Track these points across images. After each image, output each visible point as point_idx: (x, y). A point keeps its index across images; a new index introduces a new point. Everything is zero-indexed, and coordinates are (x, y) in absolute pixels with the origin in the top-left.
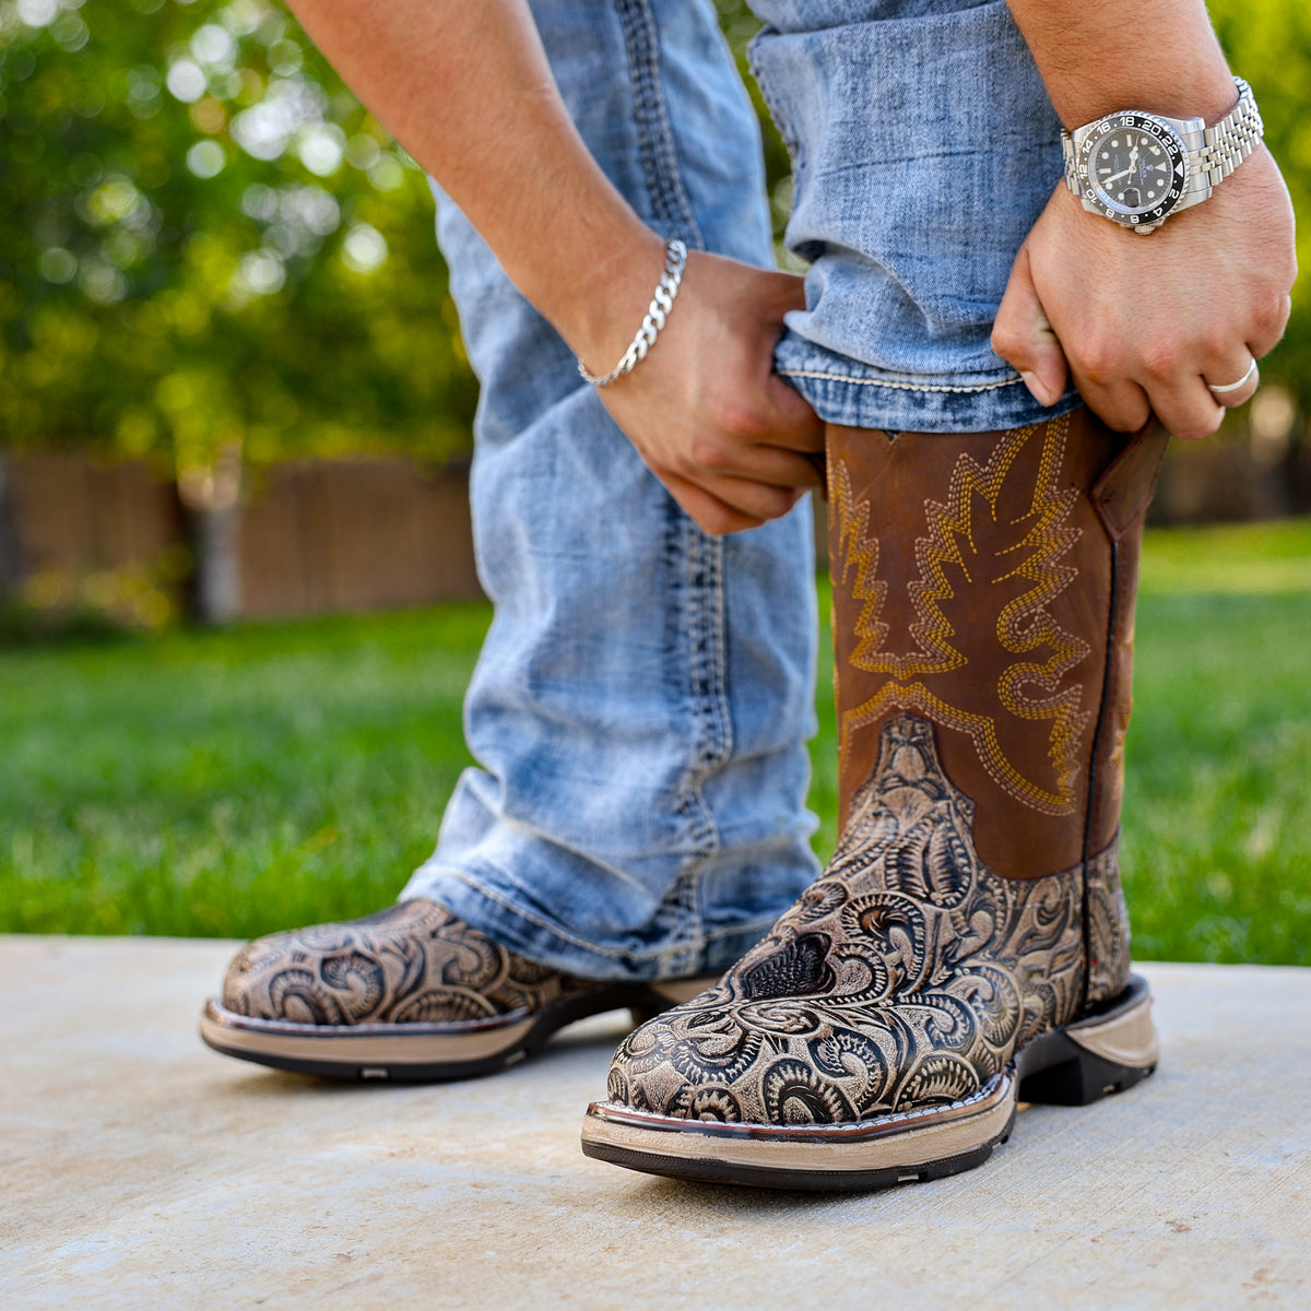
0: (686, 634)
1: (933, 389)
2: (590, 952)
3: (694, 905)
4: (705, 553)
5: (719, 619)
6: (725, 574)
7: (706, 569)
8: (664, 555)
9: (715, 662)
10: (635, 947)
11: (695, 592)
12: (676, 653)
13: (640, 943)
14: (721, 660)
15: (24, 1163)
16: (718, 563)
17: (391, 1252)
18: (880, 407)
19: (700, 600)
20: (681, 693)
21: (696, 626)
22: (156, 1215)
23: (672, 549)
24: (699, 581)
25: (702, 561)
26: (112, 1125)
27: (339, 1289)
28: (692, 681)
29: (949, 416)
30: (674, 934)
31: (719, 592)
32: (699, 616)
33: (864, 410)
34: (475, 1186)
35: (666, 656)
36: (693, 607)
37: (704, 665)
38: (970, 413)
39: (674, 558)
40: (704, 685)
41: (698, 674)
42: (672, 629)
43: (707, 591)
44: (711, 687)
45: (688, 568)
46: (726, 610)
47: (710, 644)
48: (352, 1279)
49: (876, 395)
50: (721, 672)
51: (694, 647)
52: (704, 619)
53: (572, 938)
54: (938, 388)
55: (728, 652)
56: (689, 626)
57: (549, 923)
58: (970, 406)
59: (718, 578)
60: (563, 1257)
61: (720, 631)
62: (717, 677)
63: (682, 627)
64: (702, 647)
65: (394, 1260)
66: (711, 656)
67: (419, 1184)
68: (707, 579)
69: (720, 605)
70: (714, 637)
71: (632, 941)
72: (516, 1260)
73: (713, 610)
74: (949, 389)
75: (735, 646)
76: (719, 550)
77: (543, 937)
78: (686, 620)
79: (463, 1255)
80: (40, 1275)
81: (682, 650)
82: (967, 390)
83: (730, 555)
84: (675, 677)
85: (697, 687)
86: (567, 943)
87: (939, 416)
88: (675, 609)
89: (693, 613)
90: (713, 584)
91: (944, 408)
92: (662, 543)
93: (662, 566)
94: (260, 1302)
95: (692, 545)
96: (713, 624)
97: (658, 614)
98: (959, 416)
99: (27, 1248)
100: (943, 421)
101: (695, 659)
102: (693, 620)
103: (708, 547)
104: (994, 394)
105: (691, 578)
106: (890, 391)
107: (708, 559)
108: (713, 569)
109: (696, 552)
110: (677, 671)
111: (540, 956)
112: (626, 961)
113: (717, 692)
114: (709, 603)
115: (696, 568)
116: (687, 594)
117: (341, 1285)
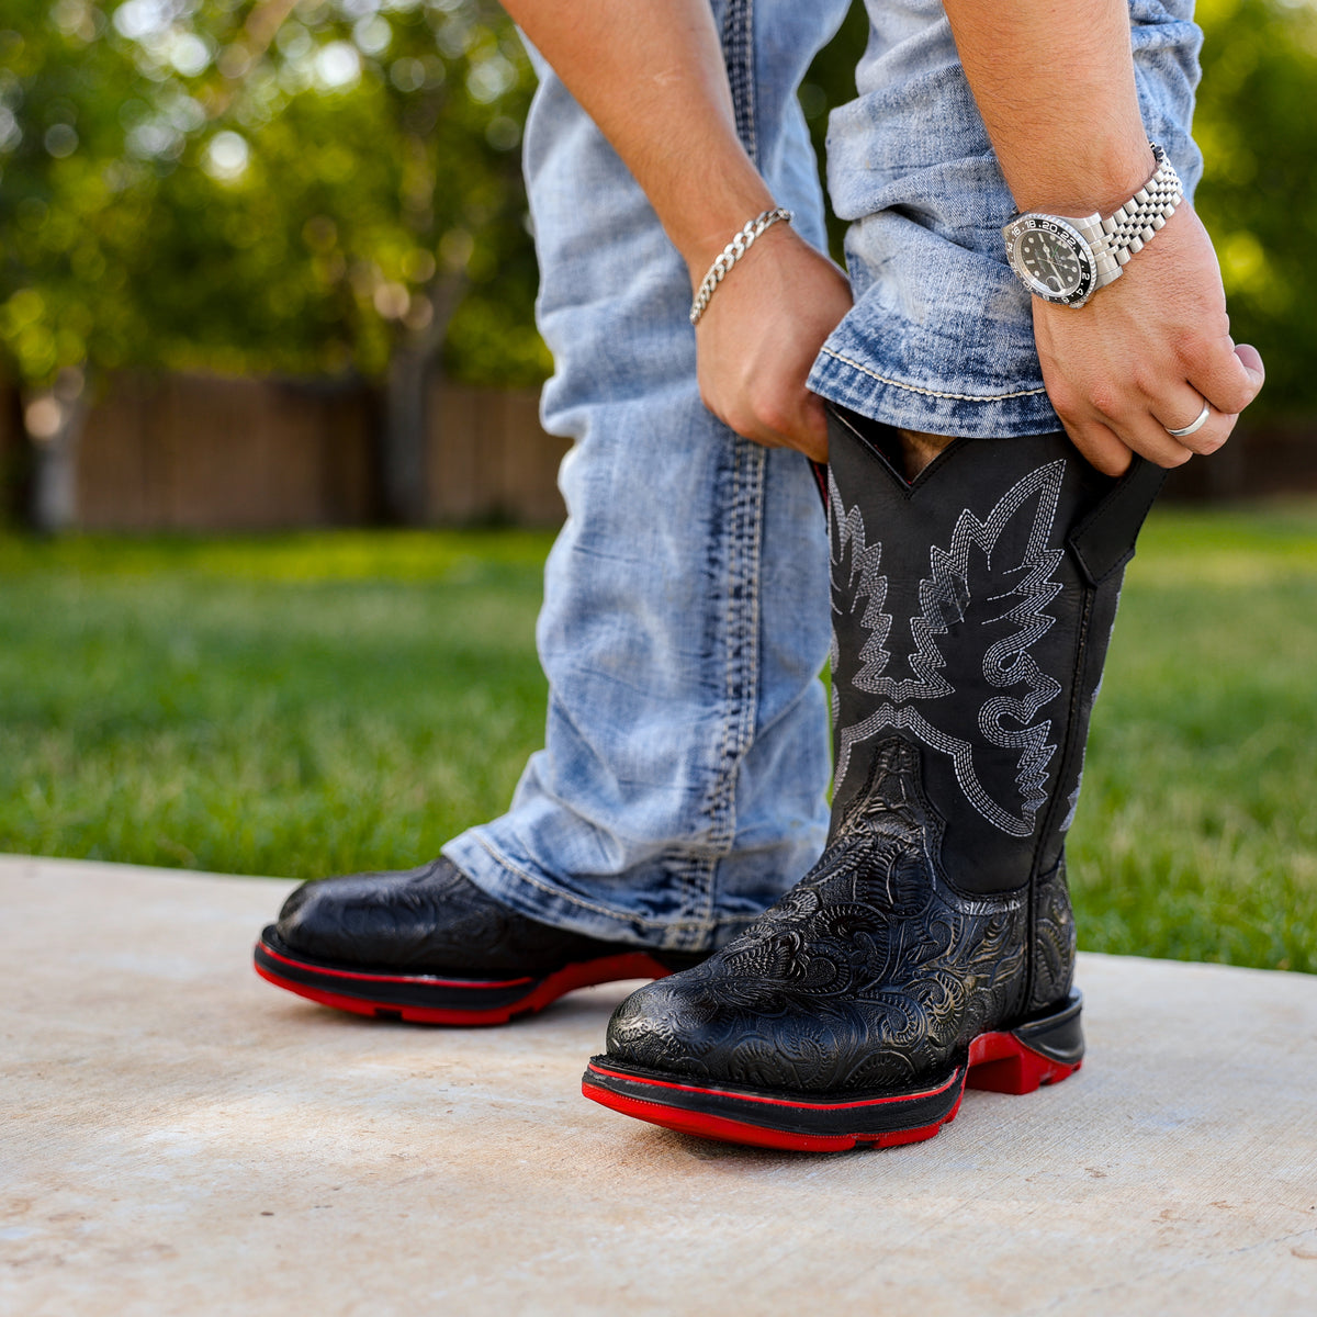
0: (723, 642)
1: (946, 395)
2: (603, 914)
3: (709, 888)
4: (743, 566)
5: (753, 628)
6: (761, 587)
7: (744, 582)
8: (706, 567)
9: (749, 669)
10: (645, 914)
11: (733, 603)
12: (712, 659)
13: (651, 913)
14: (754, 666)
15: (85, 1062)
16: (755, 577)
17: (437, 1156)
18: (896, 407)
19: (738, 611)
20: (717, 696)
21: (732, 635)
22: (222, 1113)
23: (713, 561)
24: (737, 593)
25: (741, 574)
26: (153, 1034)
27: (401, 1182)
28: (727, 685)
29: (956, 421)
30: (684, 909)
31: (755, 603)
32: (736, 625)
33: (883, 407)
34: (493, 1105)
35: (704, 661)
36: (731, 616)
37: (739, 670)
38: (976, 420)
39: (716, 571)
40: (738, 689)
41: (733, 679)
42: (711, 637)
43: (744, 602)
44: (745, 692)
45: (727, 580)
46: (761, 620)
47: (745, 651)
48: (410, 1175)
49: (894, 395)
50: (754, 678)
51: (730, 654)
52: (741, 628)
53: (584, 903)
54: (951, 395)
55: (761, 660)
56: (726, 634)
57: (562, 892)
58: (976, 414)
59: (755, 590)
60: (585, 1169)
61: (754, 640)
62: (750, 683)
63: (719, 636)
64: (738, 654)
65: (441, 1162)
66: (745, 662)
67: (443, 1100)
68: (744, 592)
69: (755, 616)
70: (749, 644)
71: (643, 909)
72: (548, 1168)
73: (749, 619)
74: (961, 396)
75: (768, 656)
76: (756, 565)
77: (558, 904)
78: (724, 628)
79: (498, 1161)
80: (140, 1156)
81: (719, 657)
82: (976, 399)
83: (766, 569)
84: (711, 681)
85: (731, 691)
86: (580, 907)
87: (948, 421)
88: (713, 619)
89: (731, 623)
90: (750, 596)
91: (953, 414)
92: (705, 555)
93: (705, 577)
94: (337, 1189)
95: (731, 559)
96: (748, 633)
97: (698, 622)
98: (965, 422)
99: (117, 1133)
100: (950, 426)
101: (730, 665)
102: (730, 629)
103: (745, 561)
104: (999, 405)
105: (731, 590)
106: (907, 393)
107: (746, 572)
108: (750, 582)
109: (735, 565)
110: (714, 675)
111: (556, 920)
112: (635, 927)
113: (749, 696)
114: (745, 613)
115: (736, 581)
116: (726, 604)
117: (402, 1179)
